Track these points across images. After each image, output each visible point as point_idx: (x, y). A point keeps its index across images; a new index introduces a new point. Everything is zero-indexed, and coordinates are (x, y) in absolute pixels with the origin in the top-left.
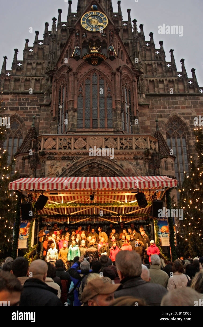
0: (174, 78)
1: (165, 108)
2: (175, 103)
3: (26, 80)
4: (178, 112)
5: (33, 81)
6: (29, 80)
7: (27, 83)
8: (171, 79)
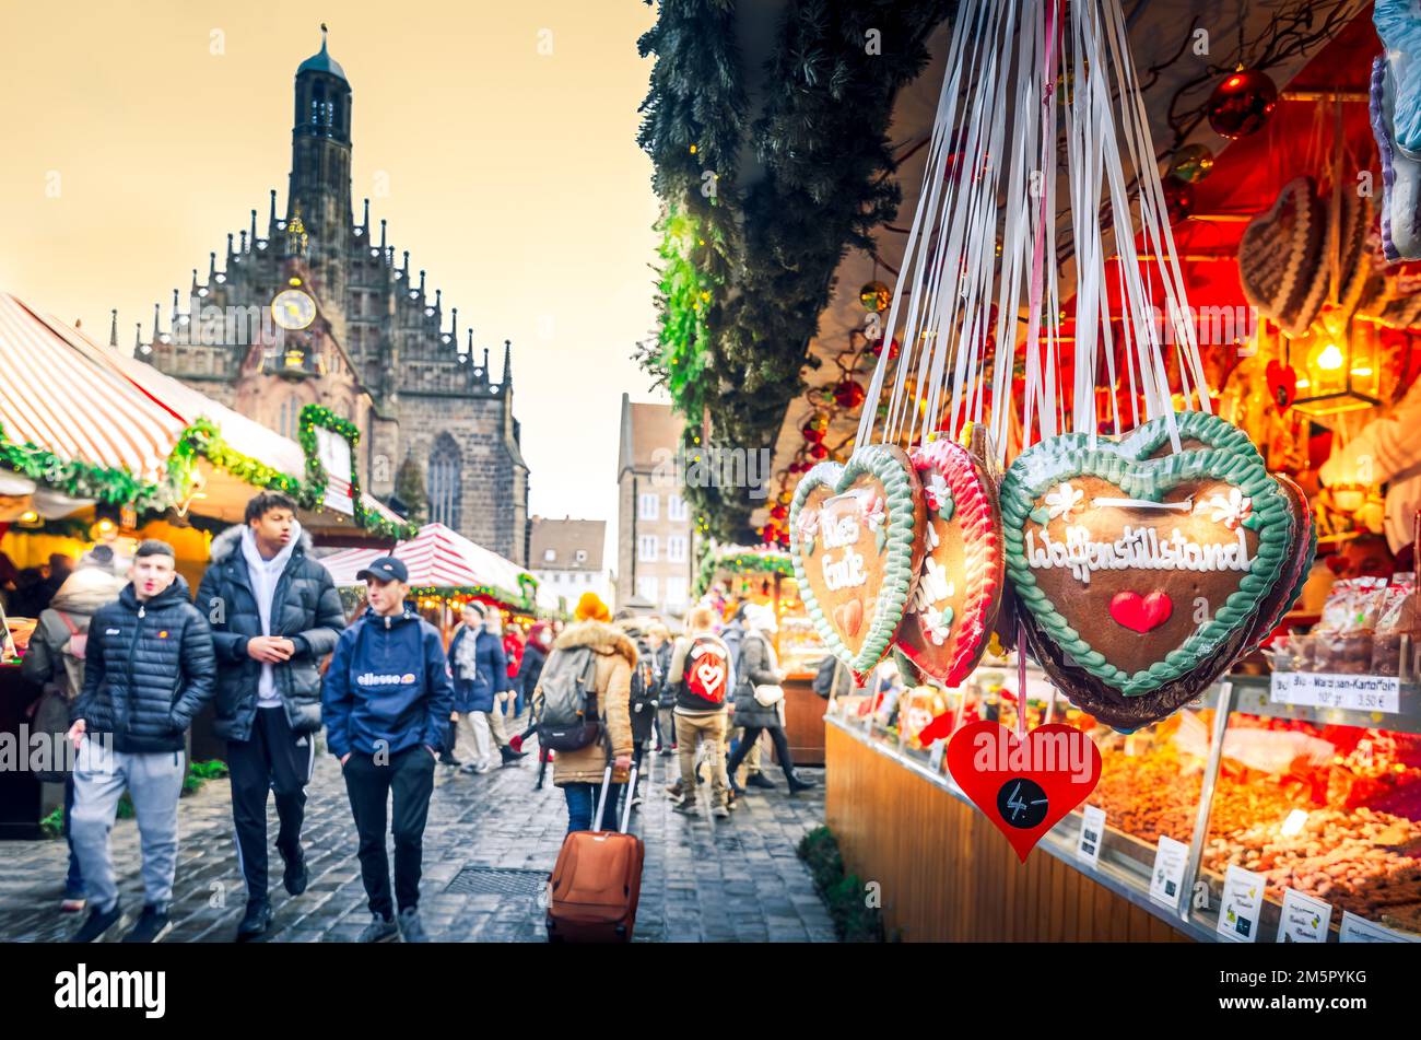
0: (452, 365)
1: (430, 417)
2: (448, 410)
3: (198, 353)
4: (448, 425)
5: (211, 356)
6: (203, 353)
7: (201, 358)
8: (446, 365)
